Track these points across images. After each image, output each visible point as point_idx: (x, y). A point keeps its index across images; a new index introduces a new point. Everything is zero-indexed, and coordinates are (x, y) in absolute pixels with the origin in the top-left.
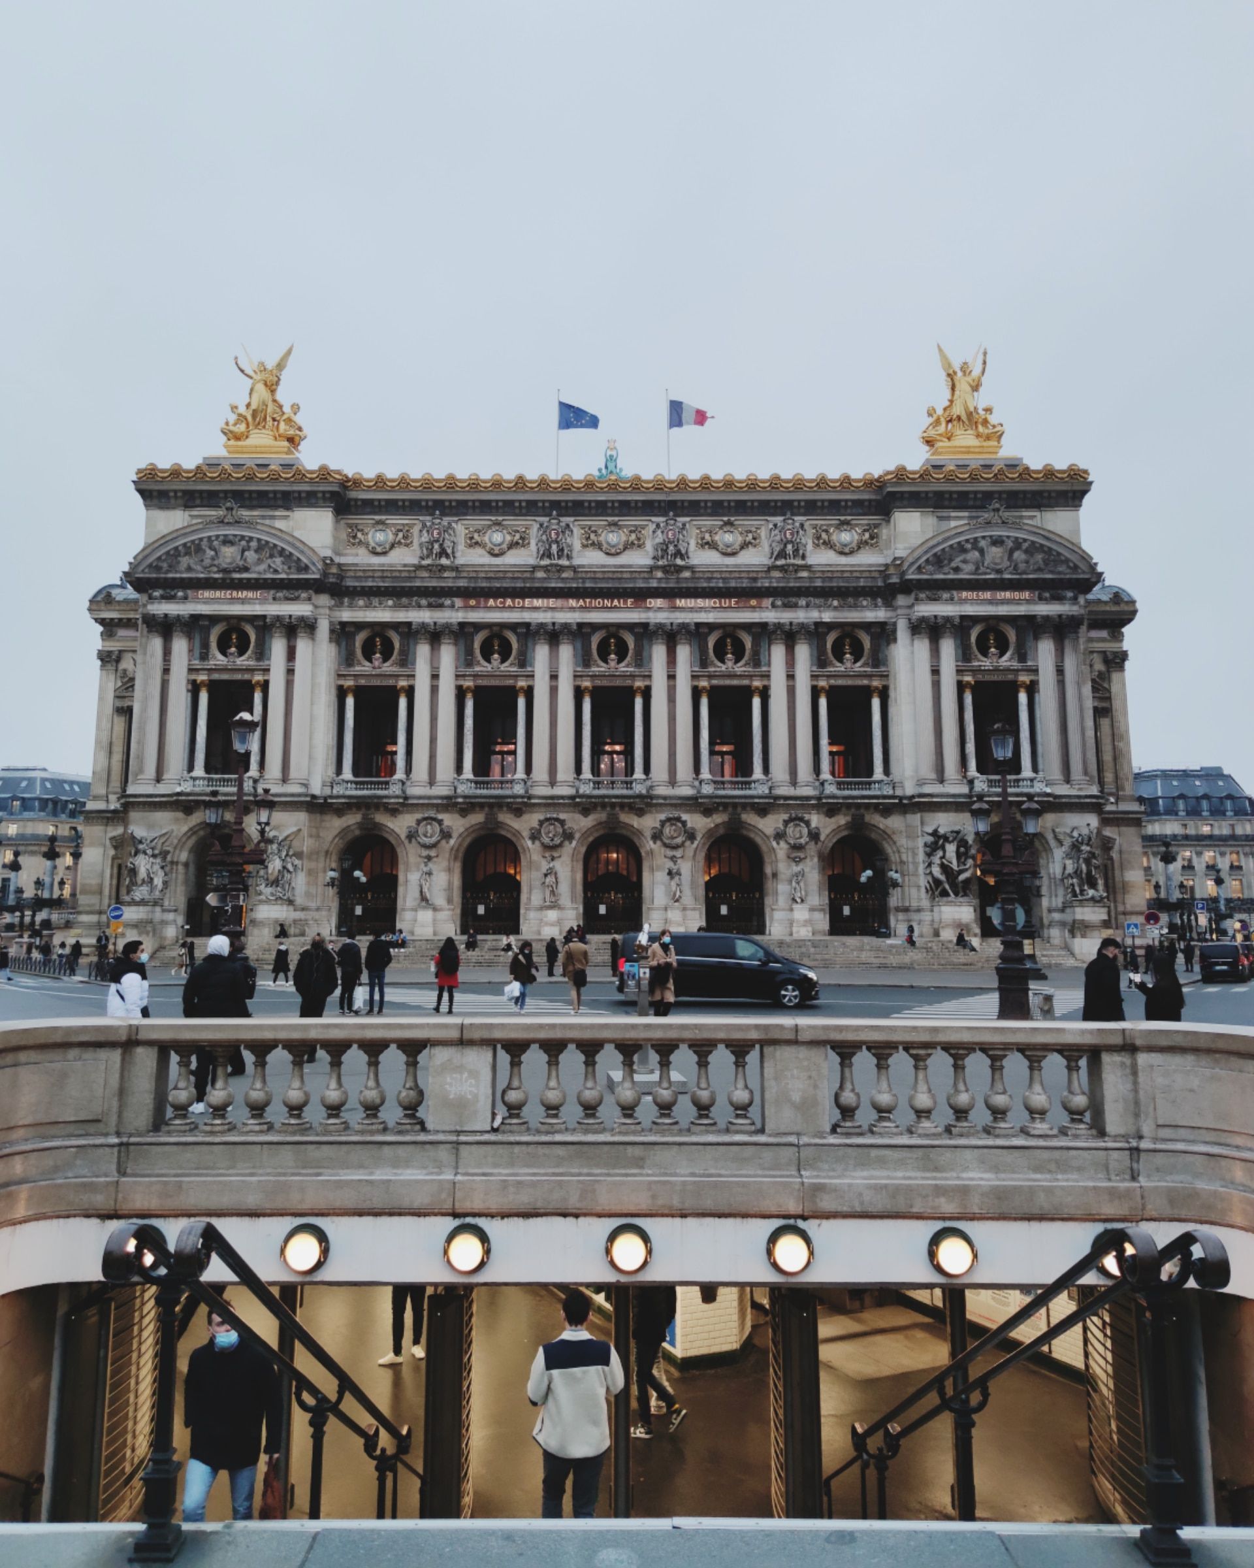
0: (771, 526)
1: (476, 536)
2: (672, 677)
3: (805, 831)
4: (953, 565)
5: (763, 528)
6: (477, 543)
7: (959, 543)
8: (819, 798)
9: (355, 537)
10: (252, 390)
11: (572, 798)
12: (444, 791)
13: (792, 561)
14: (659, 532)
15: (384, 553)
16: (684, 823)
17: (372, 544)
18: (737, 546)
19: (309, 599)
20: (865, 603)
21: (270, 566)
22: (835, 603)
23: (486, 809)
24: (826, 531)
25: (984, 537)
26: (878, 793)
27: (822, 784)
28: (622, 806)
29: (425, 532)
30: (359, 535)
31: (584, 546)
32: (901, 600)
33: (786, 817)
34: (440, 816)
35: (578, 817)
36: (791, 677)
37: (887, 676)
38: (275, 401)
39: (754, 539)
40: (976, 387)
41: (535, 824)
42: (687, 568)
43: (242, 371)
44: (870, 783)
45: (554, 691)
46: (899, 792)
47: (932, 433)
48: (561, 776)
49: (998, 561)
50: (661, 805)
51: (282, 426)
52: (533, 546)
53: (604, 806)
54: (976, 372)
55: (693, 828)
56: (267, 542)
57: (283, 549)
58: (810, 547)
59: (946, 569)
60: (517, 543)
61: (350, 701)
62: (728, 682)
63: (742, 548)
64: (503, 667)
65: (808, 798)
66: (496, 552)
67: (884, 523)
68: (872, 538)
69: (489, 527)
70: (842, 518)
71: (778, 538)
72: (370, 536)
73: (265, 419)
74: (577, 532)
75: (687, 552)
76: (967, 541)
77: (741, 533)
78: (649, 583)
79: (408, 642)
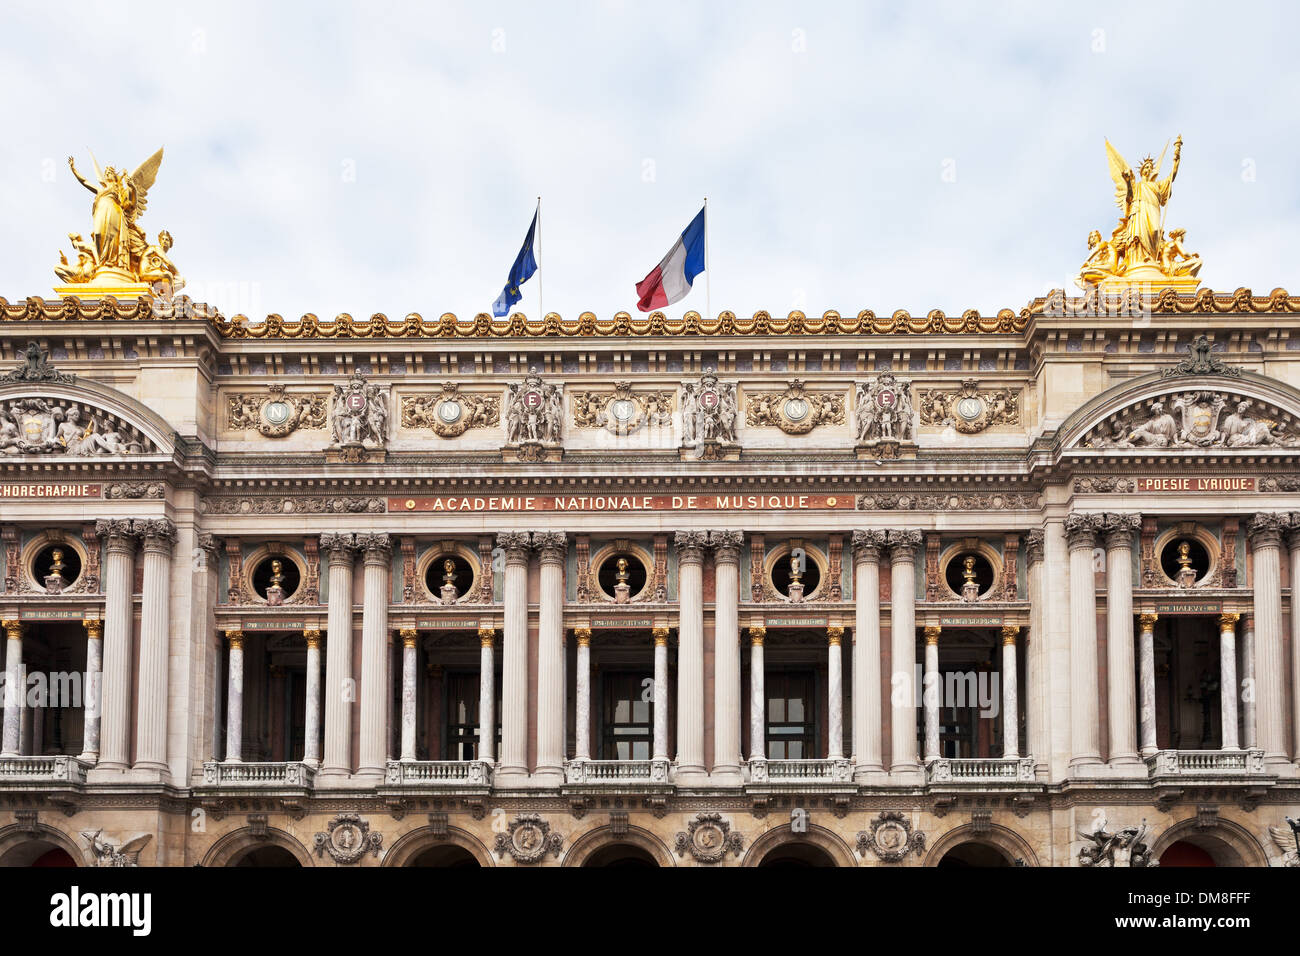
0: (859, 389)
1: (418, 408)
2: (709, 615)
3: (903, 836)
4: (1135, 434)
5: (847, 395)
6: (419, 420)
7: (1144, 403)
8: (926, 788)
9: (240, 413)
10: (95, 206)
11: (558, 790)
12: (368, 782)
13: (890, 438)
14: (691, 397)
15: (283, 436)
16: (725, 827)
17: (265, 422)
18: (808, 421)
19: (161, 495)
20: (998, 502)
21: (97, 445)
22: (954, 502)
23: (431, 808)
24: (941, 399)
25: (1181, 394)
26: (1012, 779)
27: (929, 769)
28: (633, 801)
29: (340, 401)
30: (246, 409)
31: (580, 423)
32: (1053, 495)
33: (875, 816)
34: (363, 818)
35: (568, 818)
36: (885, 613)
37: (1027, 612)
38: (131, 227)
39: (834, 410)
40: (1162, 199)
41: (503, 829)
42: (731, 449)
43: (82, 181)
44: (1001, 765)
45: (532, 637)
46: (1043, 778)
47: (1096, 265)
48: (542, 760)
49: (1202, 429)
50: (691, 799)
51: (144, 264)
52: (504, 423)
53: (605, 801)
54: (1164, 178)
55: (737, 834)
56: (93, 409)
57: (118, 420)
58: (916, 421)
59: (1124, 443)
60: (480, 419)
61: (236, 655)
62: (793, 623)
63: (816, 424)
64: (459, 602)
65: (908, 789)
66: (448, 431)
67: (1026, 387)
68: (1008, 409)
69: (439, 395)
70: (965, 379)
71: (869, 406)
72: (262, 411)
73: (116, 251)
74: (569, 400)
75: (733, 429)
76: (1156, 399)
77: (814, 403)
78: (674, 470)
79: (319, 566)
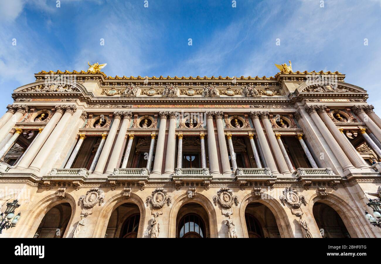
0: (243, 88)
2: (216, 131)
4: (315, 90)
6: (145, 93)
9: (104, 92)
11: (171, 179)
14: (207, 89)
15: (112, 95)
17: (109, 93)
19: (76, 101)
21: (65, 91)
23: (126, 186)
26: (328, 175)
28: (197, 183)
31: (181, 94)
33: (284, 190)
34: (101, 190)
35: (174, 190)
36: (264, 131)
37: (302, 131)
39: (239, 92)
41: (151, 194)
44: (321, 170)
45: (167, 136)
48: (166, 170)
50: (218, 183)
52: (163, 94)
60: (158, 93)
61: (81, 141)
62: (239, 134)
63: (235, 95)
66: (151, 95)
69: (150, 89)
70: (266, 87)
71: (247, 90)
75: (217, 93)
77: (234, 91)
78: (204, 99)
79: (112, 120)
